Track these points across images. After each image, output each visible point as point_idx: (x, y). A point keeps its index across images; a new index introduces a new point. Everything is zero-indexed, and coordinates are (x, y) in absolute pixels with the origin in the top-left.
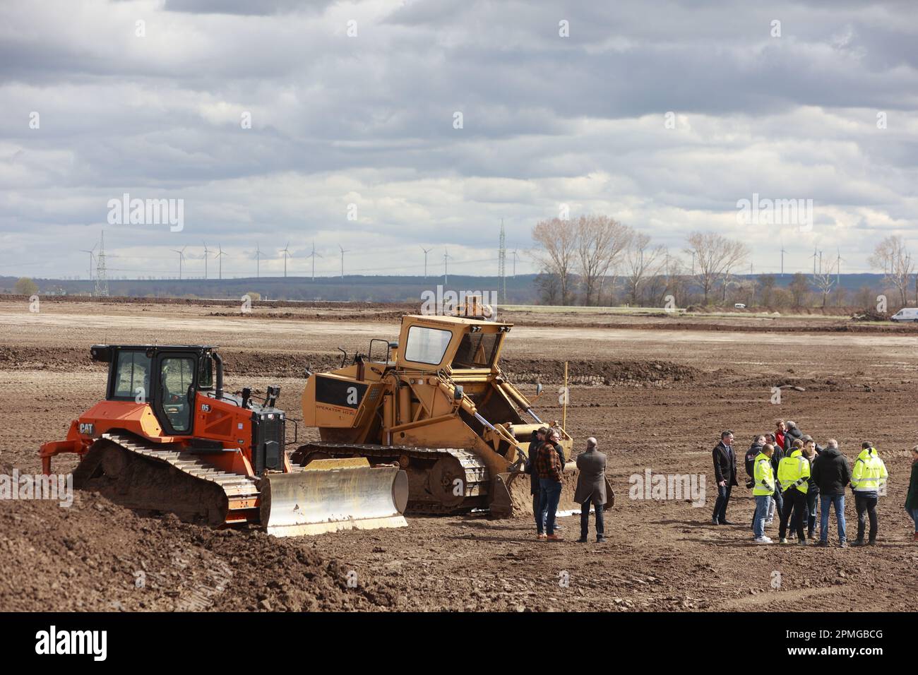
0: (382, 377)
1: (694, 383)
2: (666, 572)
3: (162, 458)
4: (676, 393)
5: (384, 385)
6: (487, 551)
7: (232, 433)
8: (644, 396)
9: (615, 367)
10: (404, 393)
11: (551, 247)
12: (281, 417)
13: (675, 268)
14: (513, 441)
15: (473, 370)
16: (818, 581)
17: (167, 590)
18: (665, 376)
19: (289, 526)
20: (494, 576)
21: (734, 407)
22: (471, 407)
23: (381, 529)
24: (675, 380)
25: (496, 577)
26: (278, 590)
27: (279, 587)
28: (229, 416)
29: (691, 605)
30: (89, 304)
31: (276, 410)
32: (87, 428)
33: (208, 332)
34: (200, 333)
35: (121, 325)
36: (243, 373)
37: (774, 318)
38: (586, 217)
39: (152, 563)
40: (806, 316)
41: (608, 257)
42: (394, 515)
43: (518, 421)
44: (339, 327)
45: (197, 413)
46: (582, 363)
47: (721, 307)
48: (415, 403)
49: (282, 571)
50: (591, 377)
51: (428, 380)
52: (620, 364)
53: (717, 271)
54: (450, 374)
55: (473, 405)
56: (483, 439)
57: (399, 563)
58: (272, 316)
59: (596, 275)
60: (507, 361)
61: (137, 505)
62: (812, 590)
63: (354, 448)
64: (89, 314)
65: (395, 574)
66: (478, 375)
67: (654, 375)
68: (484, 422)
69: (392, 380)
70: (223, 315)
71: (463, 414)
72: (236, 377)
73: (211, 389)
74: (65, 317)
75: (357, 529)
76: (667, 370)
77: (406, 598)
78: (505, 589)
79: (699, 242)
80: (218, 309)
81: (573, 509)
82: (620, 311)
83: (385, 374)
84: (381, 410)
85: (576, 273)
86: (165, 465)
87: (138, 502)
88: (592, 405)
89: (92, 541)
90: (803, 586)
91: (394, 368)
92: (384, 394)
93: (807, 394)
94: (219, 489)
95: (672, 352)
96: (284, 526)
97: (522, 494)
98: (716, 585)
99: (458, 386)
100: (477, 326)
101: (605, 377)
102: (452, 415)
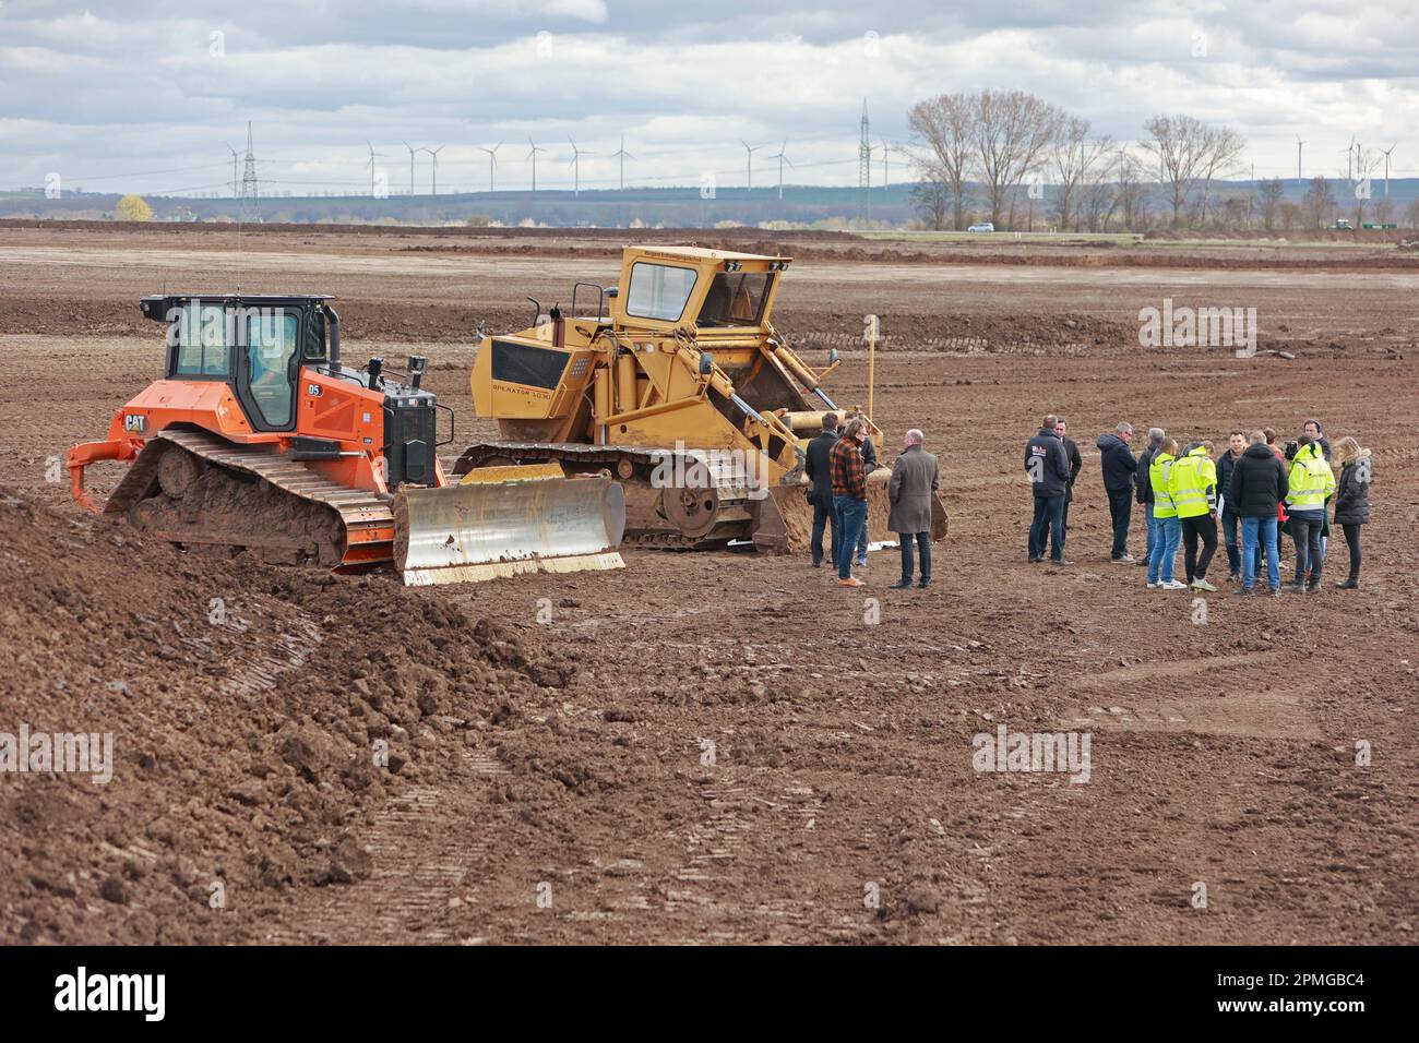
0: (592, 342)
1: (1125, 348)
2: (1000, 635)
3: (247, 467)
4: (1094, 364)
5: (595, 353)
6: (736, 604)
7: (355, 429)
8: (1044, 367)
9: (1003, 325)
10: (625, 365)
11: (937, 141)
12: (430, 402)
13: (1128, 172)
14: (789, 436)
15: (731, 329)
16: (1227, 646)
17: (210, 665)
18: (1081, 337)
19: (438, 568)
20: (735, 641)
21: (1177, 384)
22: (726, 386)
23: (582, 572)
24: (1098, 343)
25: (739, 642)
26: (384, 664)
27: (384, 659)
28: (349, 402)
29: (1024, 682)
30: (226, 235)
31: (421, 393)
32: (135, 422)
33: (401, 276)
34: (386, 277)
35: (267, 266)
36: (434, 339)
37: (1278, 248)
38: (991, 93)
39: (192, 625)
40: (1327, 243)
41: (1025, 155)
42: (604, 551)
43: (798, 406)
44: (604, 267)
45: (302, 398)
46: (954, 318)
47: (1198, 230)
48: (642, 381)
49: (396, 636)
50: (967, 340)
51: (661, 344)
52: (1012, 319)
53: (1194, 174)
54: (694, 335)
55: (729, 382)
56: (744, 433)
57: (595, 622)
58: (503, 251)
59: (1006, 183)
60: (838, 316)
61: (211, 538)
62: (1217, 659)
63: (550, 450)
64: (221, 249)
65: (583, 640)
66: (742, 336)
67: (1064, 337)
68: (746, 407)
69: (606, 346)
70: (428, 249)
71: (714, 395)
72: (423, 345)
73: (324, 362)
74: (182, 254)
75: (545, 573)
76: (1083, 327)
77: (591, 675)
78: (746, 662)
79: (1165, 132)
80: (424, 240)
81: (884, 539)
82: (1041, 239)
83: (596, 336)
84: (591, 392)
85: (975, 180)
86: (251, 478)
87: (213, 534)
88: (958, 383)
89: (97, 592)
90: (1204, 654)
91: (611, 327)
92: (597, 367)
93: (1295, 364)
94: (334, 513)
95: (1107, 300)
96: (430, 568)
97: (803, 518)
98: (1072, 653)
99: (705, 353)
100: (736, 261)
101: (988, 339)
102: (697, 399)
